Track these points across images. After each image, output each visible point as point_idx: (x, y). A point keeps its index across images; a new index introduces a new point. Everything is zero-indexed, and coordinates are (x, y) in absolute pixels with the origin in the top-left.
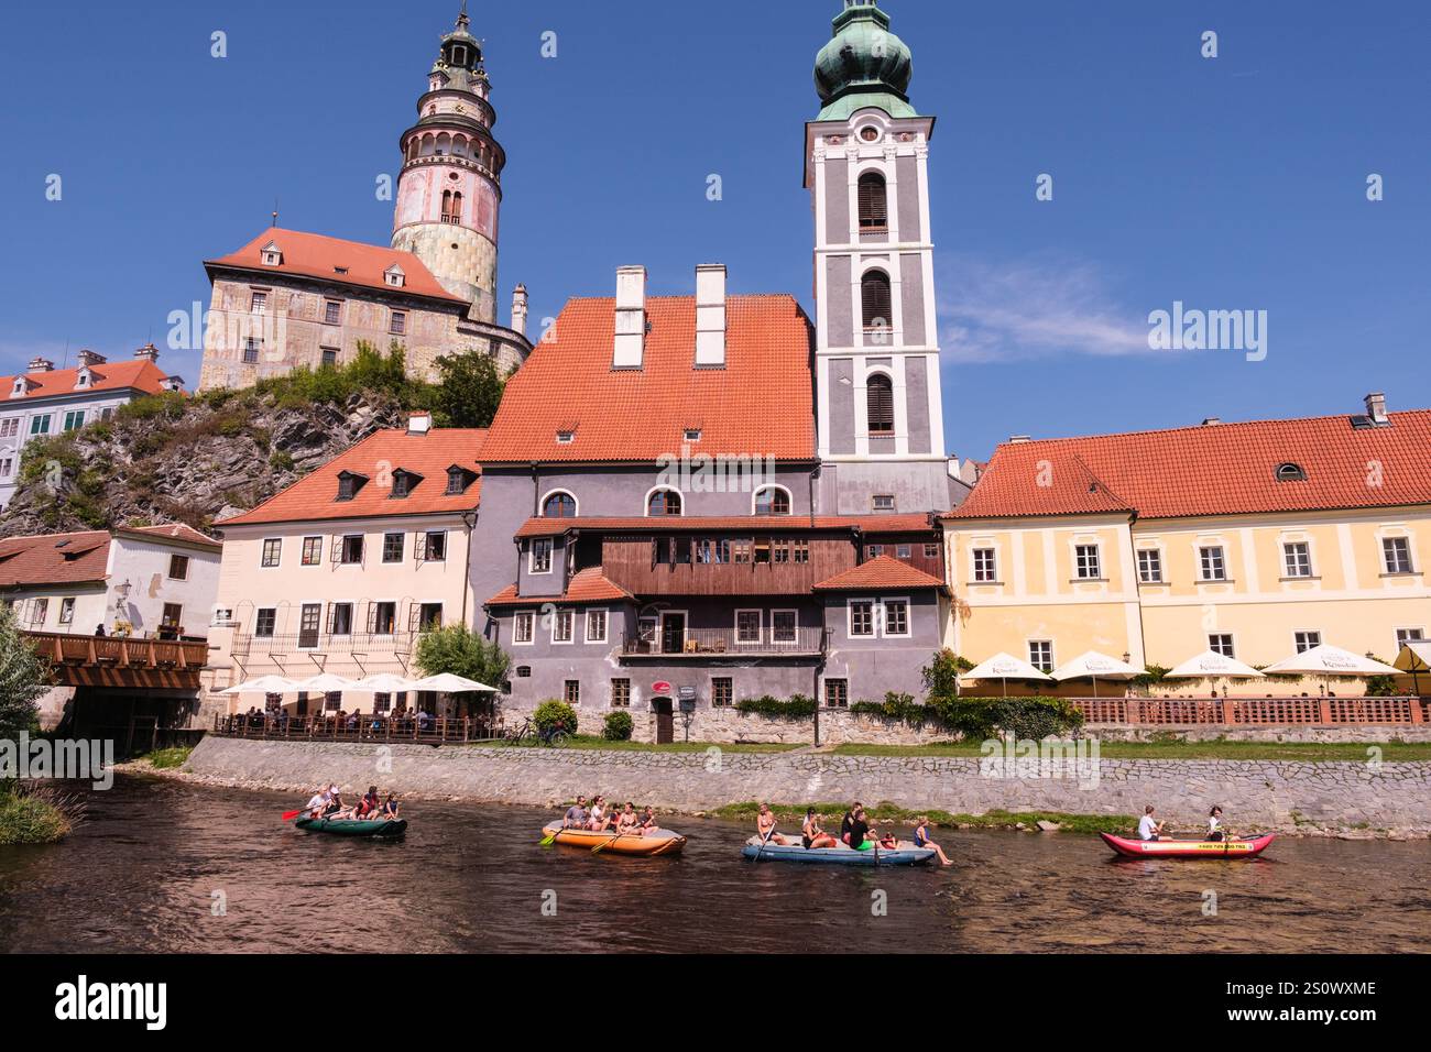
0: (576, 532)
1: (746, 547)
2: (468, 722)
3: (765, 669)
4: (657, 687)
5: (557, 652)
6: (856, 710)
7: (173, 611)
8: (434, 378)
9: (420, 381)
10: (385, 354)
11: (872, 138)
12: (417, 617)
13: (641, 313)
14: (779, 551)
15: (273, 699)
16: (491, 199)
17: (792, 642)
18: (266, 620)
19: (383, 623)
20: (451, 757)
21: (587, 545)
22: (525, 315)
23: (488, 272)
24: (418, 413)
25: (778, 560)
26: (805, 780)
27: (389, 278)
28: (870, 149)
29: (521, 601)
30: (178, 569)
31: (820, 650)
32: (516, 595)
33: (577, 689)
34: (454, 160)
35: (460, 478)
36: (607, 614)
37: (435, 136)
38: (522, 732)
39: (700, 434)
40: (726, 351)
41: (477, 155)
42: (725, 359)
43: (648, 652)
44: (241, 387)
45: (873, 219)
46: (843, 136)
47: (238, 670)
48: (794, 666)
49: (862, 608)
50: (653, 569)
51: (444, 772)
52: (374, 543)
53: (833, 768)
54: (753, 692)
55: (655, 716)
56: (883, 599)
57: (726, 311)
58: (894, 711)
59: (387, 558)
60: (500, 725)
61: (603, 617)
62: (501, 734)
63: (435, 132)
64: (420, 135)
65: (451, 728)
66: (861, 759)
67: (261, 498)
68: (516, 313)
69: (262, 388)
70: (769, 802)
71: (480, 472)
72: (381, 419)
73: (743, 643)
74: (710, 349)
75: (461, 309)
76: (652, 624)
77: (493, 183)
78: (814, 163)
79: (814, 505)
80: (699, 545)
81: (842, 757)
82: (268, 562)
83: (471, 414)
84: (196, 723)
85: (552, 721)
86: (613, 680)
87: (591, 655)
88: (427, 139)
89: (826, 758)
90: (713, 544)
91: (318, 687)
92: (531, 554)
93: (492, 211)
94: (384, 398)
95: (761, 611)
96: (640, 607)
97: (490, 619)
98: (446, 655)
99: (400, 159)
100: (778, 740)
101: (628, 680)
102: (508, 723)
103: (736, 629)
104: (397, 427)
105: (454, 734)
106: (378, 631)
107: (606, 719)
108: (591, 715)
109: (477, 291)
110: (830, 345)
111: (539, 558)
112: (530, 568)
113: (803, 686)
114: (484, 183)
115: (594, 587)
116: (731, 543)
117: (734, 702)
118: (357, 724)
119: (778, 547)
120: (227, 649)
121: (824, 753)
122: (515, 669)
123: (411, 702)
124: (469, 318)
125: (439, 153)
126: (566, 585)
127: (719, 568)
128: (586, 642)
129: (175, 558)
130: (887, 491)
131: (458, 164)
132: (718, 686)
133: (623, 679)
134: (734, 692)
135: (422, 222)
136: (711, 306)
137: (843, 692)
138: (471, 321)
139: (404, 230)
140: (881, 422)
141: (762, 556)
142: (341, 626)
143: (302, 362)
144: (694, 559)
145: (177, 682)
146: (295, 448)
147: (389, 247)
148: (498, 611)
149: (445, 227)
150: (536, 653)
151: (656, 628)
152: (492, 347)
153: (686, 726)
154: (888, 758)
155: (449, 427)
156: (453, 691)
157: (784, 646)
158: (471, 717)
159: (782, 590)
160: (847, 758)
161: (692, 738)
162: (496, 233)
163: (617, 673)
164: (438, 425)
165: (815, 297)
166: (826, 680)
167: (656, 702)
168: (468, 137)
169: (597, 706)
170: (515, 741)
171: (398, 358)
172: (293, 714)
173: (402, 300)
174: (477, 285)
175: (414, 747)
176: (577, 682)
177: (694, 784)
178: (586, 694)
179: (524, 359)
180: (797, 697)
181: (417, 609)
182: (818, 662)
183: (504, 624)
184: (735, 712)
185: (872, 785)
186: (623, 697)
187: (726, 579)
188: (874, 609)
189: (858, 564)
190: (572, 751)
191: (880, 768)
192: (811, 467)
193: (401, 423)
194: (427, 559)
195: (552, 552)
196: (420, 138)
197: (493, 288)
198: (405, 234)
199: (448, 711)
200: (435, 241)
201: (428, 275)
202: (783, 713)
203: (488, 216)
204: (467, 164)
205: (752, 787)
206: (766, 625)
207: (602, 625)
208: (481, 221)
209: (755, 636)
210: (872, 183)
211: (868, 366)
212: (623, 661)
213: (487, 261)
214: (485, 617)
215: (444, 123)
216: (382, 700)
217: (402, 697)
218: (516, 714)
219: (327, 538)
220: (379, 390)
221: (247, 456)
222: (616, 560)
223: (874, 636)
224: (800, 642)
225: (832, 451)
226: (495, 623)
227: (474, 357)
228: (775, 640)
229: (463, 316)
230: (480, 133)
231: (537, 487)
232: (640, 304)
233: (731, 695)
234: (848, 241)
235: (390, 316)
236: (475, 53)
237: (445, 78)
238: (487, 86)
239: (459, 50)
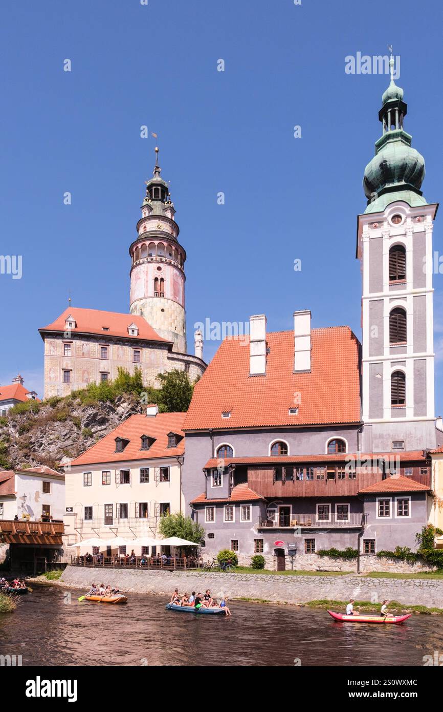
0: (234, 465)
1: (322, 471)
2: (185, 560)
3: (332, 534)
4: (277, 543)
5: (226, 526)
6: (380, 555)
7: (46, 508)
8: (158, 385)
9: (151, 388)
10: (132, 374)
11: (399, 222)
12: (158, 510)
13: (264, 343)
14: (340, 473)
15: (96, 549)
16: (180, 281)
17: (346, 521)
18: (89, 512)
19: (142, 513)
20: (178, 576)
21: (240, 472)
22: (202, 347)
23: (181, 324)
24: (151, 406)
25: (340, 478)
26: (352, 589)
27: (130, 331)
28: (398, 229)
29: (208, 501)
30: (46, 488)
31: (361, 524)
32: (206, 498)
33: (237, 544)
34: (158, 259)
35: (174, 439)
36: (251, 507)
37: (147, 245)
38: (212, 565)
39: (297, 411)
40: (311, 362)
41: (170, 255)
42: (311, 367)
43: (272, 526)
44: (64, 395)
45: (397, 275)
46: (380, 222)
47: (78, 535)
48: (347, 533)
49: (384, 503)
50: (273, 484)
51: (176, 583)
52: (135, 474)
53: (366, 584)
54: (326, 546)
55: (276, 557)
56: (396, 498)
57: (311, 338)
58: (400, 556)
59: (142, 481)
60: (201, 562)
61: (249, 509)
62: (201, 566)
63: (147, 243)
64: (139, 246)
65: (178, 563)
66: (381, 580)
67: (80, 452)
68: (197, 347)
69: (74, 396)
70: (334, 600)
71: (184, 436)
72: (133, 409)
73: (320, 521)
74: (302, 361)
75: (169, 346)
76: (274, 512)
77: (181, 271)
78: (363, 242)
79: (360, 448)
80: (297, 471)
81: (371, 578)
82: (86, 484)
83: (178, 404)
84: (63, 560)
85: (226, 560)
86: (255, 540)
87: (243, 528)
88: (144, 248)
89: (363, 579)
90: (305, 470)
91: (115, 544)
92: (211, 477)
93: (181, 288)
94: (134, 398)
95: (330, 505)
96: (267, 503)
97: (193, 510)
98: (173, 528)
99: (130, 261)
100: (339, 570)
101: (262, 540)
102: (205, 561)
103: (317, 514)
104: (141, 413)
105: (179, 566)
106: (140, 517)
107: (252, 559)
108: (245, 557)
109: (176, 335)
110: (370, 355)
111: (216, 479)
112: (212, 485)
113: (352, 543)
114: (176, 271)
115: (244, 493)
116: (315, 470)
117: (316, 550)
118: (134, 561)
119: (339, 471)
120: (73, 526)
121: (362, 576)
122: (207, 536)
123: (158, 551)
124: (173, 351)
126: (230, 492)
127: (308, 482)
128: (241, 521)
129: (44, 483)
130: (400, 439)
131: (161, 261)
132: (308, 543)
133: (260, 540)
134: (316, 546)
135: (145, 298)
136: (303, 336)
137: (373, 546)
138: (174, 353)
139: (136, 303)
140: (398, 399)
141: (331, 476)
142: (123, 514)
143: (92, 381)
144: (295, 478)
145: (52, 541)
146: (93, 426)
147: (128, 313)
148: (197, 506)
149: (157, 299)
150: (216, 527)
151: (276, 514)
152: (186, 367)
153: (292, 563)
154: (395, 580)
155: (167, 412)
156: (178, 545)
157: (342, 523)
158: (187, 557)
159: (342, 494)
160: (374, 579)
161: (294, 569)
162: (184, 301)
163: (257, 536)
164: (162, 411)
165: (362, 326)
166: (364, 540)
167: (276, 550)
168: (165, 244)
169: (248, 553)
170: (209, 569)
171: (138, 376)
172: (105, 556)
173: (138, 343)
174: (176, 332)
175: (161, 571)
176: (237, 541)
177: (296, 590)
178: (242, 547)
179: (203, 373)
180: (348, 549)
181: (158, 506)
182: (360, 531)
183: (200, 513)
184: (316, 556)
185: (387, 592)
186: (260, 548)
187: (312, 488)
188: (391, 503)
189: (383, 479)
190: (236, 574)
191: (391, 584)
192: (358, 426)
193: (143, 411)
194: (161, 481)
195: (222, 476)
196: (140, 247)
197: (184, 333)
198: (137, 305)
199: (176, 555)
200: (152, 308)
201: (150, 328)
202: (341, 556)
203: (179, 291)
204: (166, 260)
205: (326, 592)
206: (333, 512)
207: (249, 513)
208: (175, 294)
209: (327, 518)
210: (398, 251)
211: (392, 366)
212: (260, 531)
213: (180, 318)
214: (191, 509)
215: (152, 237)
216: (145, 549)
217: (154, 548)
218: (208, 556)
219: (112, 472)
220: (131, 394)
221: (71, 431)
222: (255, 480)
223: (391, 517)
224: (351, 520)
225: (370, 417)
226: (196, 512)
227: (177, 373)
228: (337, 519)
229: (170, 350)
230: (172, 241)
231: (213, 443)
232: (263, 337)
233: (314, 547)
234: (382, 290)
235: (133, 352)
236: (165, 190)
237: (150, 208)
238: (173, 211)
239: (157, 190)
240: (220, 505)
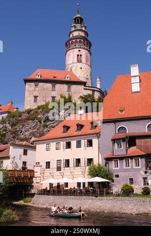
0: (128, 137)
5: (126, 170)
7: (25, 163)
8: (79, 102)
10: (67, 97)
12: (86, 162)
13: (138, 77)
15: (51, 185)
16: (89, 55)
18: (48, 164)
19: (77, 164)
20: (101, 200)
21: (131, 141)
22: (100, 84)
27: (66, 78)
29: (114, 157)
30: (25, 153)
32: (113, 155)
33: (133, 181)
35: (94, 125)
41: (85, 45)
44: (34, 108)
47: (42, 177)
51: (101, 204)
52: (74, 143)
59: (77, 147)
60: (112, 191)
61: (138, 160)
62: (112, 193)
63: (74, 41)
64: (70, 42)
65: (100, 192)
67: (42, 134)
68: (98, 83)
69: (39, 108)
77: (89, 51)
82: (47, 150)
84: (33, 191)
86: (143, 178)
87: (136, 171)
88: (72, 43)
91: (62, 181)
93: (89, 59)
98: (97, 172)
99: (66, 48)
101: (147, 178)
102: (114, 190)
105: (101, 194)
106: (76, 166)
107: (142, 189)
109: (87, 79)
111: (118, 145)
118: (74, 191)
120: (39, 172)
122: (114, 176)
125: (75, 46)
126: (127, 152)
128: (134, 167)
131: (80, 48)
135: (73, 63)
138: (87, 87)
139: (68, 66)
142: (67, 165)
143: (47, 101)
145: (28, 181)
146: (48, 122)
147: (65, 70)
148: (108, 160)
149: (78, 64)
150: (120, 171)
163: (144, 176)
168: (82, 40)
169: (139, 185)
172: (57, 189)
173: (70, 83)
176: (132, 179)
178: (136, 182)
181: (86, 160)
183: (110, 163)
186: (146, 183)
194: (88, 147)
195: (122, 143)
197: (91, 78)
200: (76, 68)
201: (75, 76)
204: (83, 47)
207: (138, 163)
208: (87, 61)
212: (146, 172)
214: (105, 161)
215: (76, 38)
218: (116, 188)
219: (62, 143)
221: (37, 124)
222: (140, 144)
226: (108, 163)
230: (85, 39)
232: (138, 74)
235: (67, 87)
236: (82, 20)
237: (75, 27)
238: (85, 27)
239: (78, 20)
240: (121, 158)
